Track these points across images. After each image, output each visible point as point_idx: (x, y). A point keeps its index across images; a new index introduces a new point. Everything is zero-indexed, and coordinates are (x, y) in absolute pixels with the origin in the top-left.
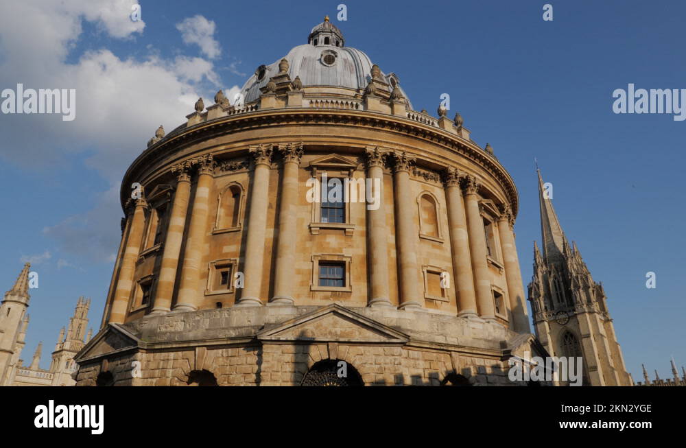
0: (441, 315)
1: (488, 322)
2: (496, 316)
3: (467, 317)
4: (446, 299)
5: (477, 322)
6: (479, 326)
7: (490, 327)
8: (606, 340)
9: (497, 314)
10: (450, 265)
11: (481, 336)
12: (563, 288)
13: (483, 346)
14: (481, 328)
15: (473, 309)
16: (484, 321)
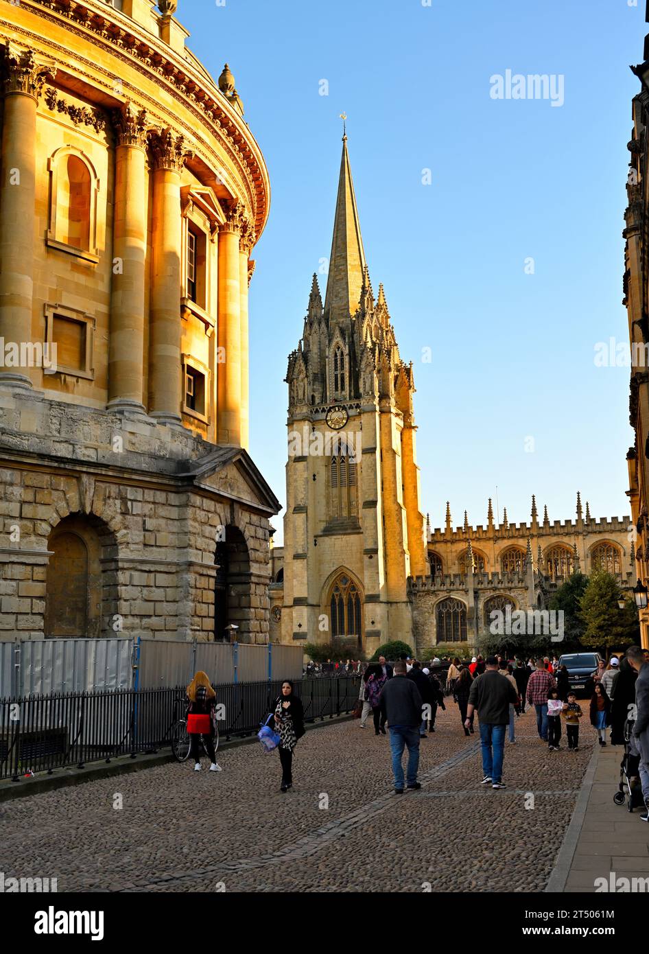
0: (69, 405)
1: (164, 424)
2: (183, 413)
3: (121, 412)
4: (88, 374)
5: (139, 421)
6: (144, 430)
7: (164, 432)
8: (399, 460)
9: (187, 410)
10: (103, 308)
11: (145, 448)
12: (347, 366)
13: (144, 467)
14: (148, 434)
15: (139, 398)
16: (154, 421)
